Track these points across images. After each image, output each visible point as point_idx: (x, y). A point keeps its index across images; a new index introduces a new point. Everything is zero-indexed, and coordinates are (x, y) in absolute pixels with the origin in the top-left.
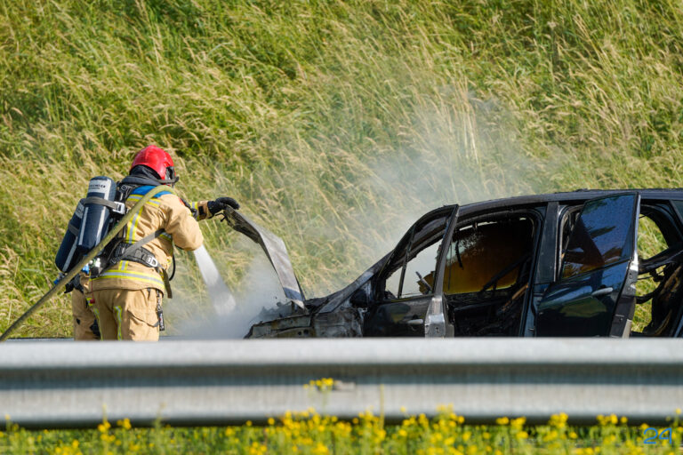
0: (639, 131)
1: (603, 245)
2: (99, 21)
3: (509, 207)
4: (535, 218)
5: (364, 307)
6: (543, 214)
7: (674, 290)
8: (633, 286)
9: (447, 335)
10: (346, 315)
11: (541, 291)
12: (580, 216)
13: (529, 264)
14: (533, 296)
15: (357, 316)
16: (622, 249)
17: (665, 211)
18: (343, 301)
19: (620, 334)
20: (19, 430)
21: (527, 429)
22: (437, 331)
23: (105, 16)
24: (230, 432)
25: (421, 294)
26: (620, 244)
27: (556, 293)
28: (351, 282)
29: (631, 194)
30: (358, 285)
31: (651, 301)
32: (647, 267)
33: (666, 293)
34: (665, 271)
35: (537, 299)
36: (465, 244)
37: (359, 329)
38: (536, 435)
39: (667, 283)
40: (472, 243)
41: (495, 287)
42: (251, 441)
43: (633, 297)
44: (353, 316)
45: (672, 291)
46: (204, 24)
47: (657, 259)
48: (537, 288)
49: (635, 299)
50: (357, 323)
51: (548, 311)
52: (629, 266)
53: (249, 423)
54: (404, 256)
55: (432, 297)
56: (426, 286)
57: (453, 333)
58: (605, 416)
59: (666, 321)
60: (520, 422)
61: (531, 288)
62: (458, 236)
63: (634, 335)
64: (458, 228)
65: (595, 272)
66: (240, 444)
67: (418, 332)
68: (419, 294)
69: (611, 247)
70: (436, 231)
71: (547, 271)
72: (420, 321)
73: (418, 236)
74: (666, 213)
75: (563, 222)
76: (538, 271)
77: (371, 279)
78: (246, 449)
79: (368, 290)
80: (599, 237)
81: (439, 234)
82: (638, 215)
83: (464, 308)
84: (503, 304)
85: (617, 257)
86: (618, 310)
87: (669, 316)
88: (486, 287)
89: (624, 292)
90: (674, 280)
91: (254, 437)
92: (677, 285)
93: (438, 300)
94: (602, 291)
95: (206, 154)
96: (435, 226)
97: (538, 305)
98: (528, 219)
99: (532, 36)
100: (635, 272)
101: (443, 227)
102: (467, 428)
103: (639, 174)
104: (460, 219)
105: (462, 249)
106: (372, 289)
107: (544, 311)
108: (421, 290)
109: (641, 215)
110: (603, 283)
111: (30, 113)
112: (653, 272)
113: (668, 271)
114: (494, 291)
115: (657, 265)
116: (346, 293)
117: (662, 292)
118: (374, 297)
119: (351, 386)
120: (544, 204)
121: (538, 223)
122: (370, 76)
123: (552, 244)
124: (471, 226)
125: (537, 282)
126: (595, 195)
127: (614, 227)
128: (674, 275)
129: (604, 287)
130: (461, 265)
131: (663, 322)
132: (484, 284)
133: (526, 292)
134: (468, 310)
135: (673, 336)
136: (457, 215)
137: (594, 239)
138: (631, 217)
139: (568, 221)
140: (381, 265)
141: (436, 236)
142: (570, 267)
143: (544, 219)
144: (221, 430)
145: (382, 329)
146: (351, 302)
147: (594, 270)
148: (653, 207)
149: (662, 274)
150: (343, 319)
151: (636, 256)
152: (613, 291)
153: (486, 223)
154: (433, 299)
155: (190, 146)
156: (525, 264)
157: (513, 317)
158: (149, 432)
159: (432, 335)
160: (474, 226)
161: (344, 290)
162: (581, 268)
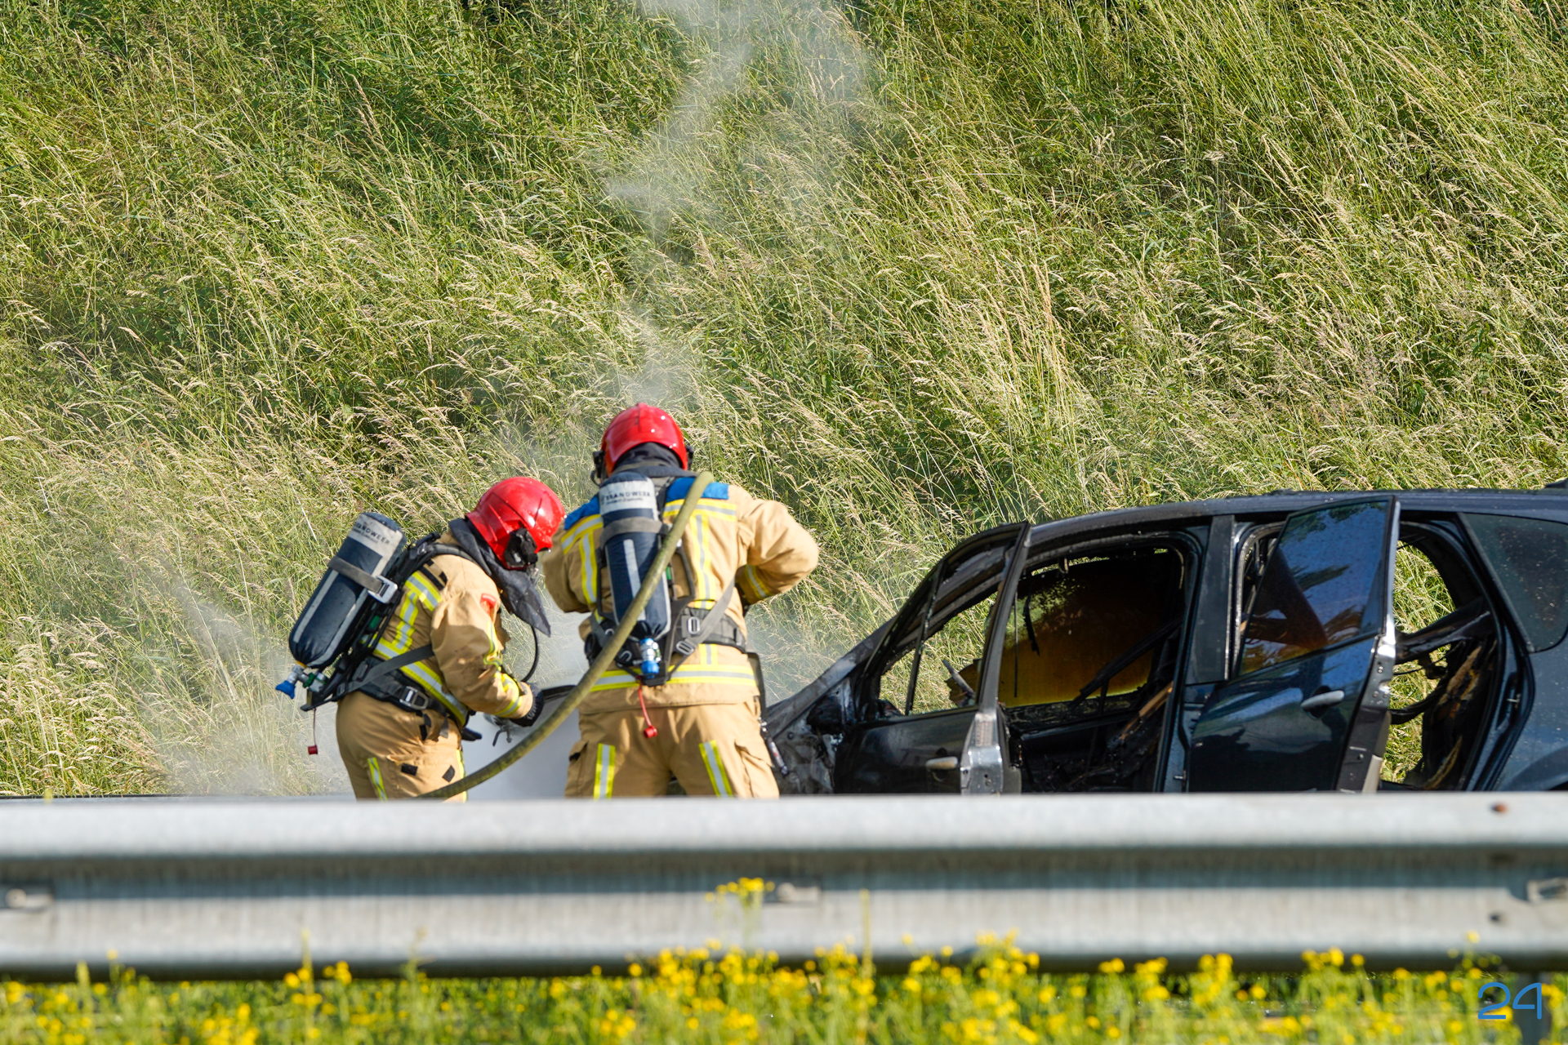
0: (1396, 373)
1: (1324, 604)
2: (290, 149)
3: (1133, 525)
4: (1186, 550)
5: (836, 734)
6: (1204, 542)
7: (1466, 696)
8: (1385, 689)
9: (1007, 790)
10: (799, 749)
11: (1199, 700)
12: (1277, 545)
13: (1174, 644)
14: (1183, 709)
15: (822, 751)
16: (1362, 613)
17: (1447, 533)
18: (794, 721)
19: (1357, 786)
20: (136, 981)
21: (1171, 982)
22: (988, 782)
23: (301, 137)
24: (558, 987)
25: (953, 706)
26: (1357, 601)
27: (1230, 702)
28: (809, 682)
29: (1379, 501)
30: (824, 688)
31: (1420, 717)
32: (1413, 650)
33: (1450, 701)
34: (1448, 656)
35: (1190, 716)
36: (1043, 602)
37: (826, 778)
38: (1187, 995)
39: (1453, 681)
40: (1058, 601)
41: (1104, 693)
42: (606, 1007)
43: (1383, 710)
44: (814, 752)
45: (1463, 698)
46: (505, 155)
47: (1431, 633)
48: (1190, 693)
49: (1388, 714)
50: (822, 765)
51: (1213, 741)
52: (1376, 647)
53: (597, 971)
54: (918, 626)
55: (976, 711)
56: (964, 689)
57: (1020, 787)
58: (1320, 951)
59: (1450, 760)
60: (1155, 967)
61: (1179, 695)
62: (1029, 587)
63: (1385, 787)
64: (1029, 570)
65: (1308, 660)
66: (583, 1016)
67: (947, 783)
68: (949, 705)
69: (1343, 609)
70: (984, 576)
71: (1212, 657)
72: (952, 762)
73: (948, 585)
74: (1451, 538)
75: (1243, 557)
76: (1193, 658)
77: (850, 675)
78: (595, 1023)
79: (845, 698)
80: (1316, 588)
81: (989, 583)
82: (1395, 542)
83: (1042, 733)
84: (1122, 725)
85: (1353, 630)
86: (1353, 738)
87: (1456, 750)
88: (1085, 692)
89: (1366, 701)
90: (1467, 674)
91: (610, 999)
92: (1473, 686)
93: (987, 719)
94: (1322, 698)
95: (510, 420)
96: (982, 566)
97: (1193, 729)
98: (1169, 550)
99: (1177, 177)
100: (1388, 659)
101: (998, 568)
102: (1046, 978)
103: (1396, 460)
104: (1035, 550)
105: (1036, 614)
106: (853, 695)
107: (1205, 740)
108: (952, 697)
109: (1400, 544)
110: (1324, 683)
111: (151, 337)
112: (1424, 659)
113: (1455, 658)
114: (1103, 699)
115: (1433, 645)
116: (800, 702)
117: (1443, 700)
118: (857, 713)
119: (812, 894)
120: (1205, 520)
121: (1192, 558)
122: (846, 257)
123: (1220, 603)
124: (1056, 567)
125: (1189, 681)
126: (1307, 502)
127: (1345, 568)
128: (1467, 665)
129: (1326, 690)
130: (1035, 647)
131: (1445, 761)
132: (1081, 686)
133: (1167, 700)
134: (1050, 737)
135: (1464, 789)
136: (1027, 543)
137: (1307, 593)
138: (1380, 546)
139: (1252, 557)
140: (870, 646)
141: (983, 587)
142: (1259, 649)
143: (1205, 550)
144: (544, 984)
145: (874, 778)
146: (808, 722)
147: (1306, 656)
148: (1424, 526)
149: (1444, 664)
150: (793, 758)
151: (1390, 626)
152: (1345, 699)
153: (1085, 560)
154: (978, 716)
155: (476, 402)
156: (1166, 645)
157: (1142, 752)
158: (397, 989)
159: (975, 791)
160: (1062, 566)
161: (794, 698)
162: (1281, 652)
